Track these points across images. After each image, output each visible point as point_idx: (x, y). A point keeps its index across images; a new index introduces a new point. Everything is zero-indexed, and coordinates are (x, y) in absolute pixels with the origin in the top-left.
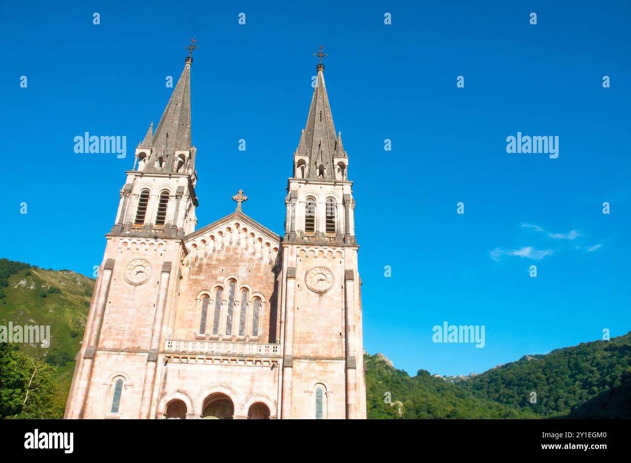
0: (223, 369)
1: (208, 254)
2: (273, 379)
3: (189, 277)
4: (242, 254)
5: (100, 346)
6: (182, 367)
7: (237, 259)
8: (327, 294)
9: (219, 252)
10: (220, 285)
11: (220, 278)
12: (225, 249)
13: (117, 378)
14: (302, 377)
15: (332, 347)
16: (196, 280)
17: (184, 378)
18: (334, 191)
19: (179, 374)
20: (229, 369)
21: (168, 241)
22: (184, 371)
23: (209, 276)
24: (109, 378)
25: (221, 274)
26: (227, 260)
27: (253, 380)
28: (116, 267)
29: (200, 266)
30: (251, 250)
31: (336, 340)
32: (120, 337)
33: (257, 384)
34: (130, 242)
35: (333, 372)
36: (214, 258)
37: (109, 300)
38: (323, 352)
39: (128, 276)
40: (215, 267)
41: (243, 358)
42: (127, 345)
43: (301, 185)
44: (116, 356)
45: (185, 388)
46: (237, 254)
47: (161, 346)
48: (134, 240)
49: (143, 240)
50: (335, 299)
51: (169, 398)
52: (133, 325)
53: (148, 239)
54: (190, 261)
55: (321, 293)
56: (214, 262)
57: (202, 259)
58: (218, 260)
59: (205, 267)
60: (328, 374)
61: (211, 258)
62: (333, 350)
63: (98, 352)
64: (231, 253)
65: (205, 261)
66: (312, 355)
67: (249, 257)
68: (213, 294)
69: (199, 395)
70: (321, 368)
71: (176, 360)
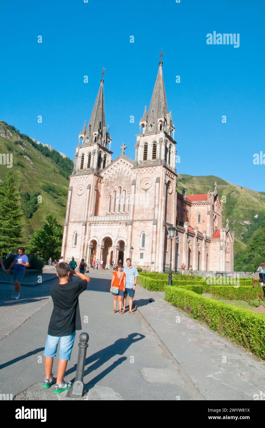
0: (109, 227)
1: (111, 177)
2: (126, 230)
3: (104, 188)
4: (124, 174)
5: (70, 221)
6: (95, 227)
7: (121, 177)
8: (149, 190)
9: (115, 175)
10: (115, 190)
11: (115, 187)
12: (117, 173)
13: (76, 233)
14: (136, 229)
15: (149, 215)
16: (106, 189)
17: (96, 231)
18: (156, 137)
19: (94, 230)
20: (111, 227)
21: (89, 175)
22: (96, 229)
23: (111, 187)
24: (73, 233)
25: (116, 185)
26: (118, 178)
27: (119, 231)
28: (73, 189)
29: (108, 183)
30: (127, 172)
31: (151, 212)
32: (76, 217)
33: (120, 232)
35: (149, 226)
36: (113, 178)
37: (72, 203)
38: (145, 217)
39: (77, 192)
40: (113, 182)
41: (115, 222)
42: (77, 220)
43: (142, 137)
44: (75, 224)
45: (96, 235)
46: (122, 175)
47: (88, 219)
49: (81, 176)
50: (151, 192)
51: (91, 239)
52: (79, 212)
53: (83, 176)
54: (104, 181)
55: (146, 190)
57: (108, 179)
58: (114, 179)
59: (109, 183)
60: (147, 227)
61: (112, 179)
62: (150, 216)
63: (69, 223)
64: (119, 175)
65: (110, 180)
66: (141, 219)
67: (126, 175)
68: (113, 195)
69: (101, 238)
70: (144, 225)
71: (93, 224)
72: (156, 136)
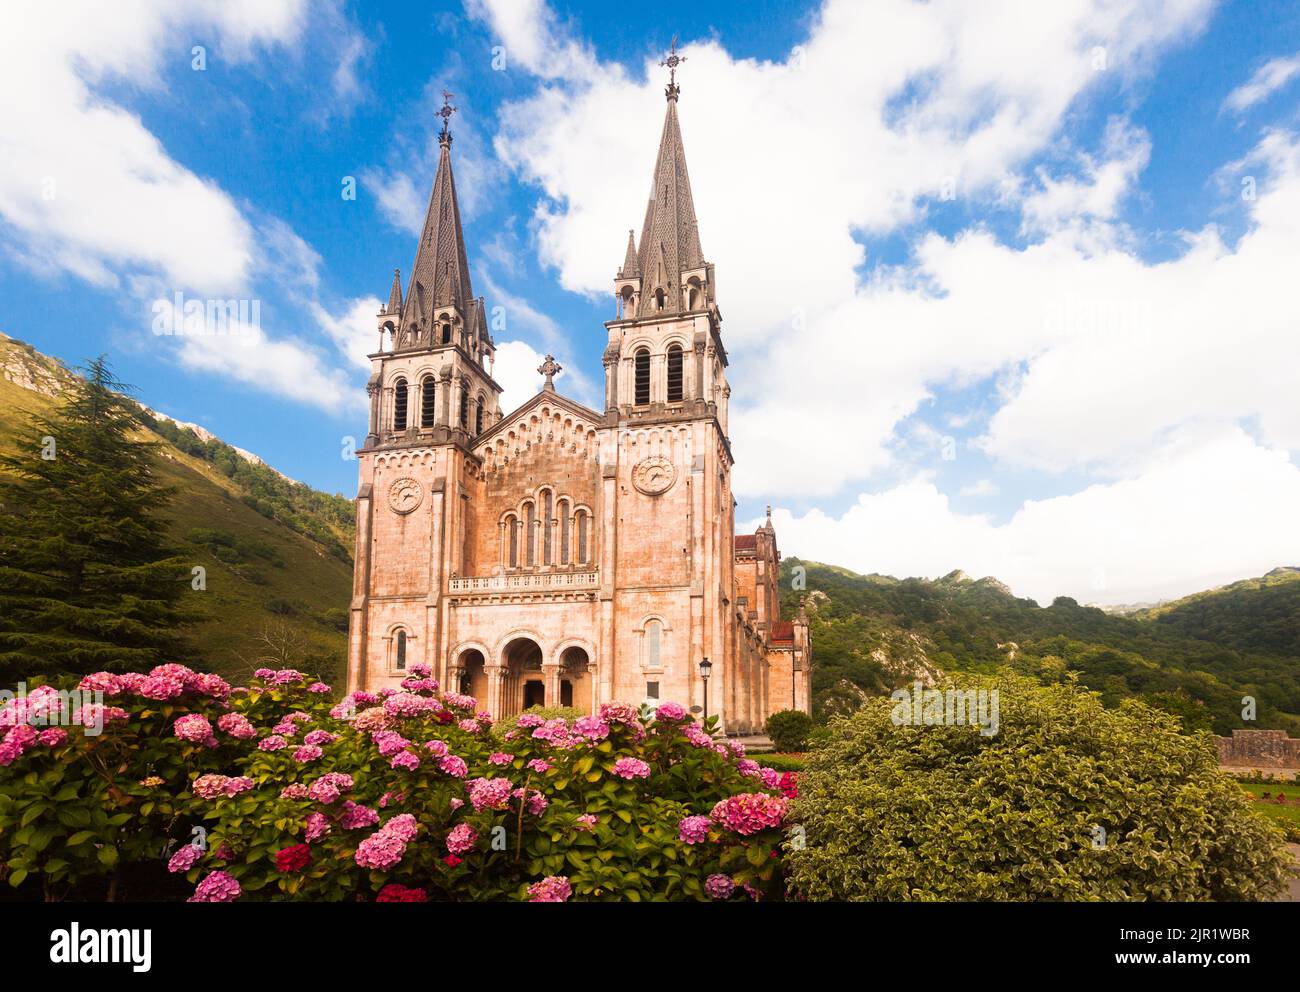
0: (526, 609)
1: (510, 459)
2: (590, 617)
3: (487, 495)
4: (557, 453)
5: (372, 594)
6: (474, 610)
7: (549, 460)
8: (666, 496)
9: (525, 453)
10: (529, 500)
11: (529, 491)
12: (532, 448)
13: (398, 630)
14: (628, 612)
15: (673, 569)
16: (496, 497)
17: (478, 623)
18: (680, 331)
19: (471, 619)
20: (533, 609)
22: (477, 615)
23: (513, 491)
24: (388, 630)
25: (530, 485)
26: (537, 463)
27: (564, 620)
28: (376, 493)
29: (501, 478)
30: (568, 445)
31: (677, 560)
32: (394, 581)
33: (570, 624)
34: (387, 458)
35: (673, 603)
36: (519, 464)
37: (374, 537)
38: (658, 577)
40: (521, 477)
41: (548, 593)
42: (403, 590)
43: (626, 330)
44: (392, 605)
45: (480, 636)
46: (548, 453)
47: (445, 587)
48: (393, 454)
50: (676, 501)
51: (461, 649)
52: (408, 566)
54: (486, 472)
55: (655, 496)
56: (518, 470)
57: (502, 468)
58: (524, 466)
59: (507, 477)
60: (664, 606)
61: (514, 464)
62: (674, 574)
63: (371, 602)
64: (540, 454)
65: (506, 470)
67: (567, 455)
68: (520, 514)
69: (497, 642)
70: (655, 599)
71: (465, 603)
72: (678, 328)
